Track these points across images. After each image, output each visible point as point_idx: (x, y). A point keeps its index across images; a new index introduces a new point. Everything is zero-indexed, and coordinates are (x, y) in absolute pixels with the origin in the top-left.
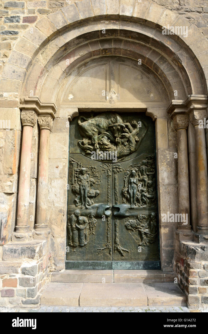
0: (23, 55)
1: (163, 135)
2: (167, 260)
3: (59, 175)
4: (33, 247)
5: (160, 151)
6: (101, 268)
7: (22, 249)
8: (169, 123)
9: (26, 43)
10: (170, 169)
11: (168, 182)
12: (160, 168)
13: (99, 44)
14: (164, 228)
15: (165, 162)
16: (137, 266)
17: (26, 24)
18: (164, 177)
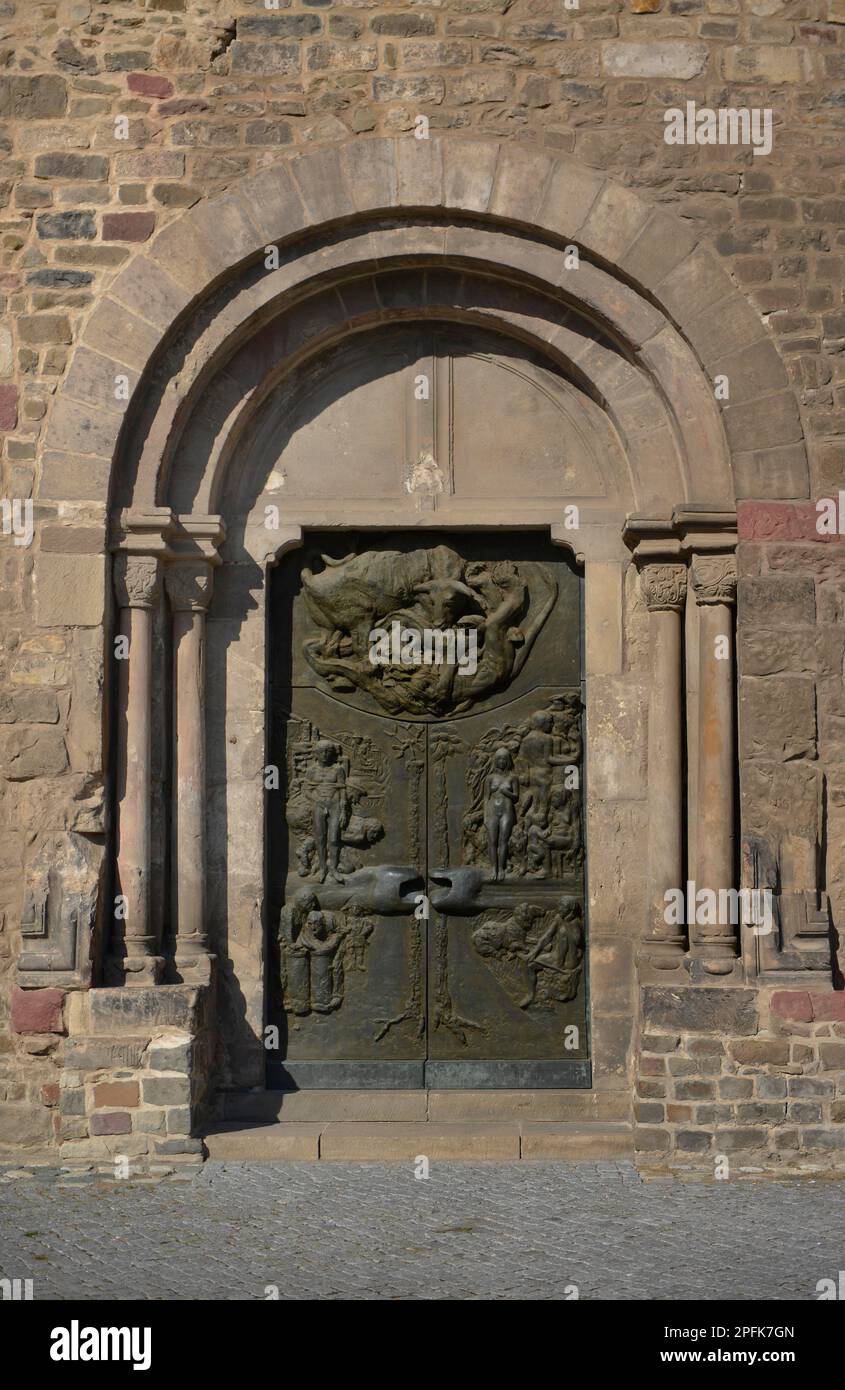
0: (112, 363)
1: (606, 624)
2: (607, 1053)
3: (240, 768)
4: (180, 992)
5: (594, 683)
6: (389, 1082)
7: (147, 998)
8: (627, 580)
9: (122, 319)
10: (627, 745)
11: (617, 791)
12: (593, 741)
13: (376, 293)
14: (601, 945)
15: (608, 721)
16: (512, 1077)
17: (118, 245)
18: (605, 773)
